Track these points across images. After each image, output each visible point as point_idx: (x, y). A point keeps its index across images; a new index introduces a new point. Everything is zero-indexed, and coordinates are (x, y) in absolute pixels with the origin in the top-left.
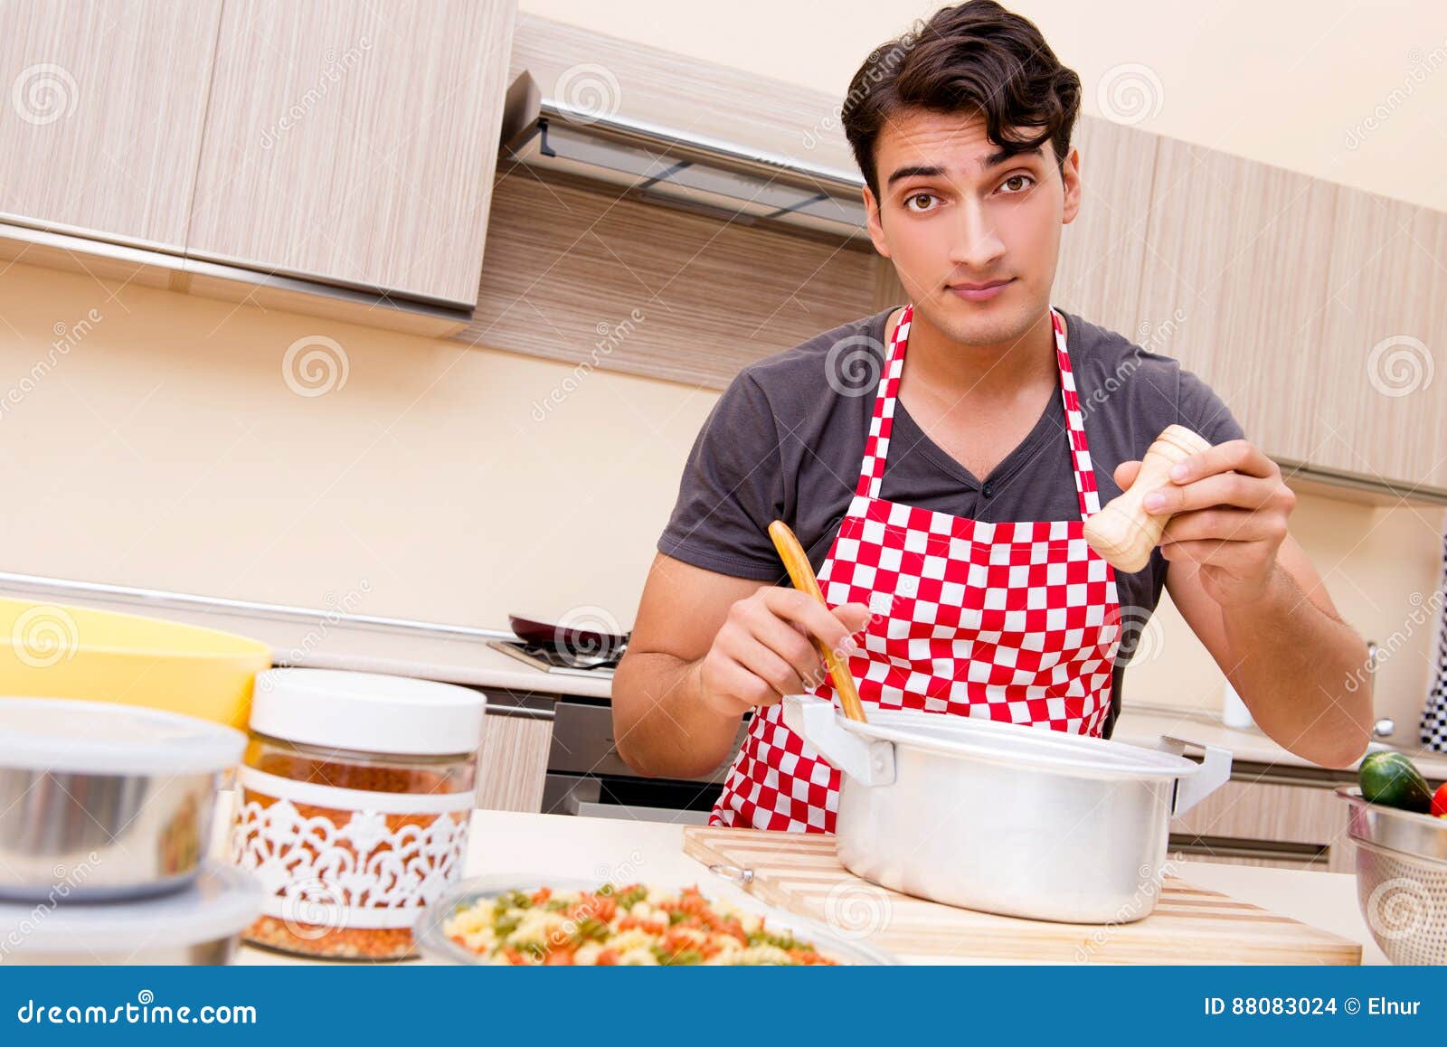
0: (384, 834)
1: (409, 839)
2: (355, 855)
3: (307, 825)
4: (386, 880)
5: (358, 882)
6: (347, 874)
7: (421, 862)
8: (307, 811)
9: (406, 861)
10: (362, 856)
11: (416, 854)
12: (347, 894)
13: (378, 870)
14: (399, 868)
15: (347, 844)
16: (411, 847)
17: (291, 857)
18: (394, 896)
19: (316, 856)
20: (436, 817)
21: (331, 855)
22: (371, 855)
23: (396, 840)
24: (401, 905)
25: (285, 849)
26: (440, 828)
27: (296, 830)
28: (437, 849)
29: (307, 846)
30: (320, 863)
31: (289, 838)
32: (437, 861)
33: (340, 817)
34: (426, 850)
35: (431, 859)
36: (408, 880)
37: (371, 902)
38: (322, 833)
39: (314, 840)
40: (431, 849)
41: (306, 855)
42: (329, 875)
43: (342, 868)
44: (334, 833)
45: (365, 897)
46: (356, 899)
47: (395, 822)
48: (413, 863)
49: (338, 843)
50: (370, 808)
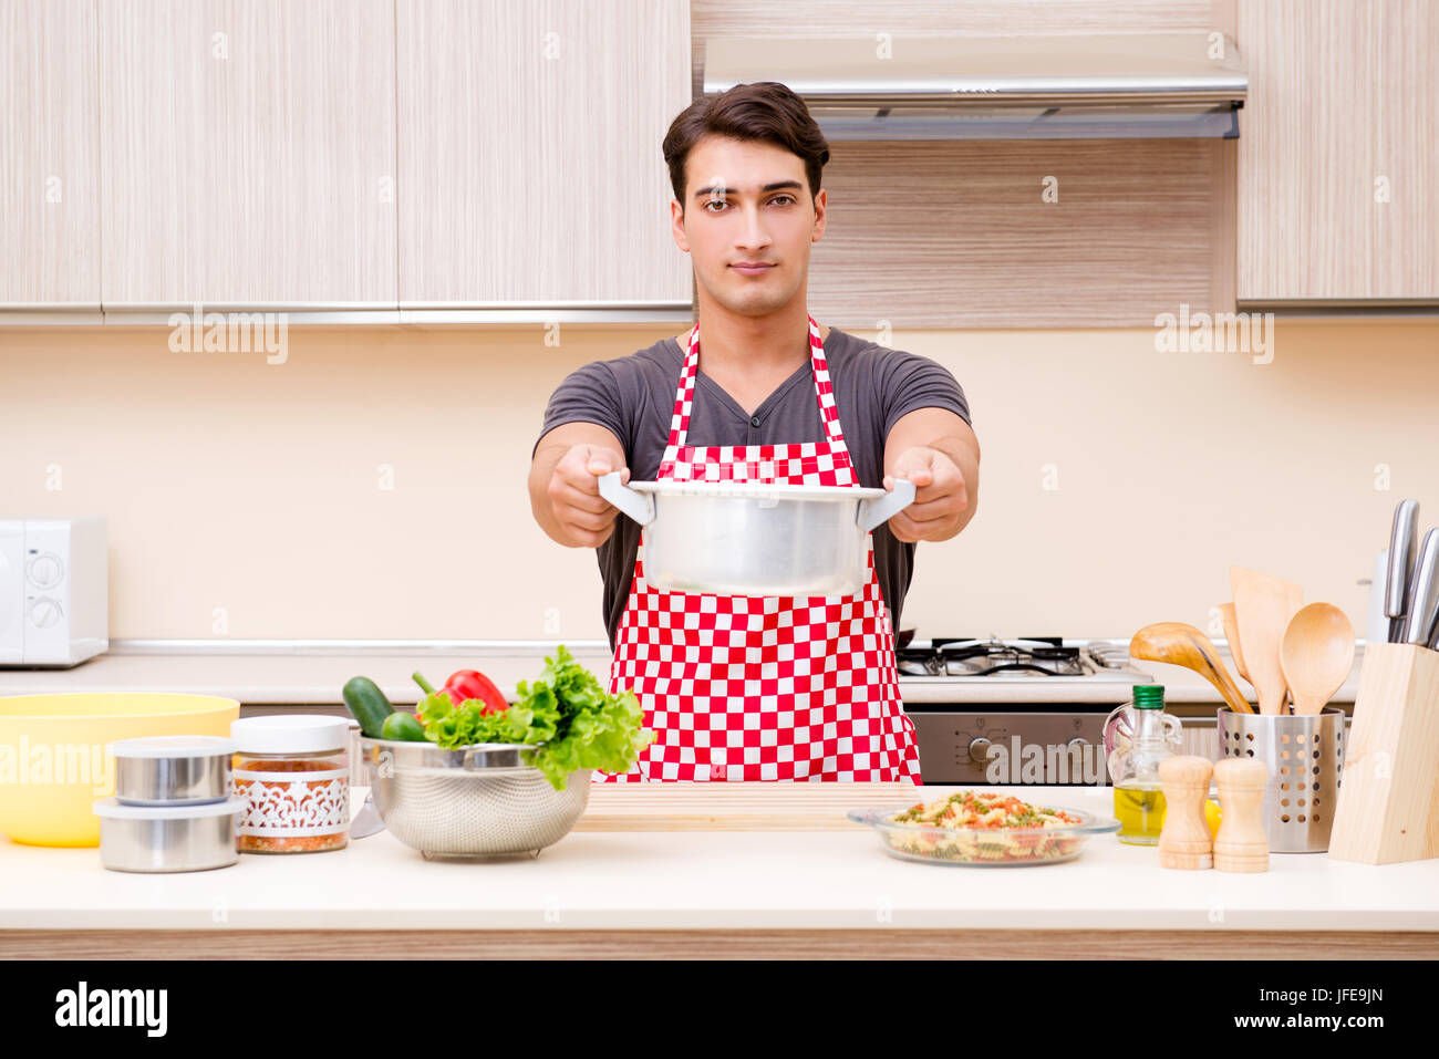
0: (307, 792)
1: (319, 793)
2: (295, 803)
3: (270, 792)
4: (311, 814)
5: (298, 816)
6: (292, 812)
7: (327, 804)
8: (269, 785)
9: (320, 803)
10: (298, 803)
11: (323, 800)
12: (293, 822)
13: (306, 809)
14: (316, 807)
15: (290, 799)
16: (321, 797)
17: (264, 808)
18: (316, 821)
19: (276, 806)
20: (330, 781)
21: (283, 805)
22: (303, 802)
23: (313, 794)
24: (320, 825)
25: (261, 804)
26: (334, 787)
27: (265, 795)
28: (334, 797)
29: (271, 801)
30: (279, 809)
31: (262, 799)
32: (335, 802)
33: (285, 786)
34: (328, 798)
35: (331, 802)
36: (322, 813)
37: (305, 825)
38: (278, 795)
39: (274, 798)
40: (331, 797)
41: (271, 806)
42: (284, 814)
43: (289, 810)
44: (283, 794)
45: (302, 822)
46: (298, 824)
47: (311, 785)
48: (323, 805)
49: (285, 799)
50: (299, 781)
